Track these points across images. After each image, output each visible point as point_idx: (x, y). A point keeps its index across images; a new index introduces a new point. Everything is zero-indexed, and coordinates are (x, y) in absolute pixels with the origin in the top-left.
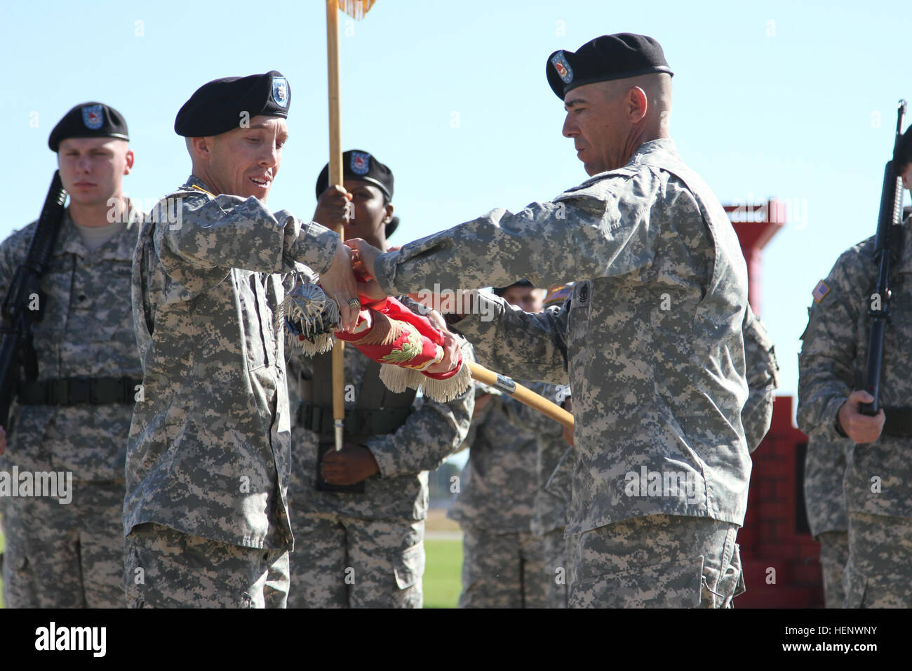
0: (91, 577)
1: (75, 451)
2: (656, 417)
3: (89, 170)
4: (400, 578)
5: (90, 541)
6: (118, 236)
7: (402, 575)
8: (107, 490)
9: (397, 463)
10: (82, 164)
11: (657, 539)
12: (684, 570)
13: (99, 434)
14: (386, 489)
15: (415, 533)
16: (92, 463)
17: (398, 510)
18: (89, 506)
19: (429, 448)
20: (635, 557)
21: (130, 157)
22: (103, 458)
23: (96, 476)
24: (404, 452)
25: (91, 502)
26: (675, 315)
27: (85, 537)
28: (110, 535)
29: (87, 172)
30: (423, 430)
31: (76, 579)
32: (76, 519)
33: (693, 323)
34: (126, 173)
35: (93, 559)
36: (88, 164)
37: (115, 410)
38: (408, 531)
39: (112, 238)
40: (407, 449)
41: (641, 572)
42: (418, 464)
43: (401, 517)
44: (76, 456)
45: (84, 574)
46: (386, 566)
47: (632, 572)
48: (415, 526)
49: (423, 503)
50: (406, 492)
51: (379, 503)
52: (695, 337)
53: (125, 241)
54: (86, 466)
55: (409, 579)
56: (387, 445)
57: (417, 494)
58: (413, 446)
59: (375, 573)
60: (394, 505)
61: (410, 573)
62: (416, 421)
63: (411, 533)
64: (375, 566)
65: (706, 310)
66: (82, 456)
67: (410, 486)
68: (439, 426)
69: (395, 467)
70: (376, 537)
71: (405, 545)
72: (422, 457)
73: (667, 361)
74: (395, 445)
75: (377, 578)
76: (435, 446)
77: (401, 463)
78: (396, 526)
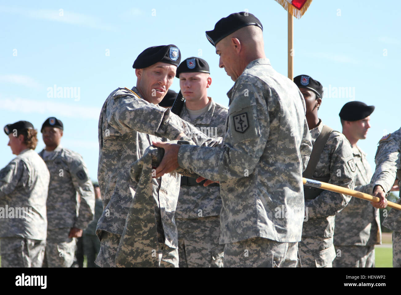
0: (190, 259)
1: (181, 206)
2: (257, 192)
3: (190, 86)
4: (318, 263)
5: (188, 244)
6: (204, 114)
7: (319, 262)
8: (194, 222)
9: (315, 212)
10: (186, 84)
11: (251, 247)
12: (264, 260)
13: (191, 198)
14: (312, 224)
15: (326, 243)
16: (188, 211)
17: (317, 233)
18: (187, 229)
19: (330, 206)
20: (242, 256)
21: (210, 80)
22: (192, 209)
23: (189, 216)
24: (318, 207)
25: (188, 227)
26: (268, 145)
27: (186, 243)
28: (196, 242)
29: (188, 87)
30: (328, 197)
31: (184, 260)
32: (182, 235)
33: (277, 149)
34: (208, 87)
35: (190, 252)
36: (189, 84)
37: (198, 188)
38: (323, 243)
39: (201, 115)
40: (320, 206)
41: (245, 263)
42: (325, 213)
43: (318, 236)
44: (181, 208)
45: (187, 258)
46: (312, 258)
47: (241, 263)
48: (326, 240)
49: (330, 230)
50: (321, 225)
51: (308, 230)
52: (277, 155)
53: (207, 116)
54: (185, 212)
55: (323, 264)
56: (310, 204)
57: (326, 226)
58: (323, 205)
59: (307, 261)
60: (315, 231)
61: (323, 261)
62: (325, 194)
63: (324, 243)
64: (307, 258)
65: (283, 142)
66: (184, 208)
67: (323, 223)
68: (335, 196)
69: (314, 213)
70: (308, 245)
71: (321, 249)
72: (327, 210)
73: (265, 166)
74: (314, 204)
75: (308, 263)
76: (333, 205)
77: (317, 212)
78: (317, 240)
